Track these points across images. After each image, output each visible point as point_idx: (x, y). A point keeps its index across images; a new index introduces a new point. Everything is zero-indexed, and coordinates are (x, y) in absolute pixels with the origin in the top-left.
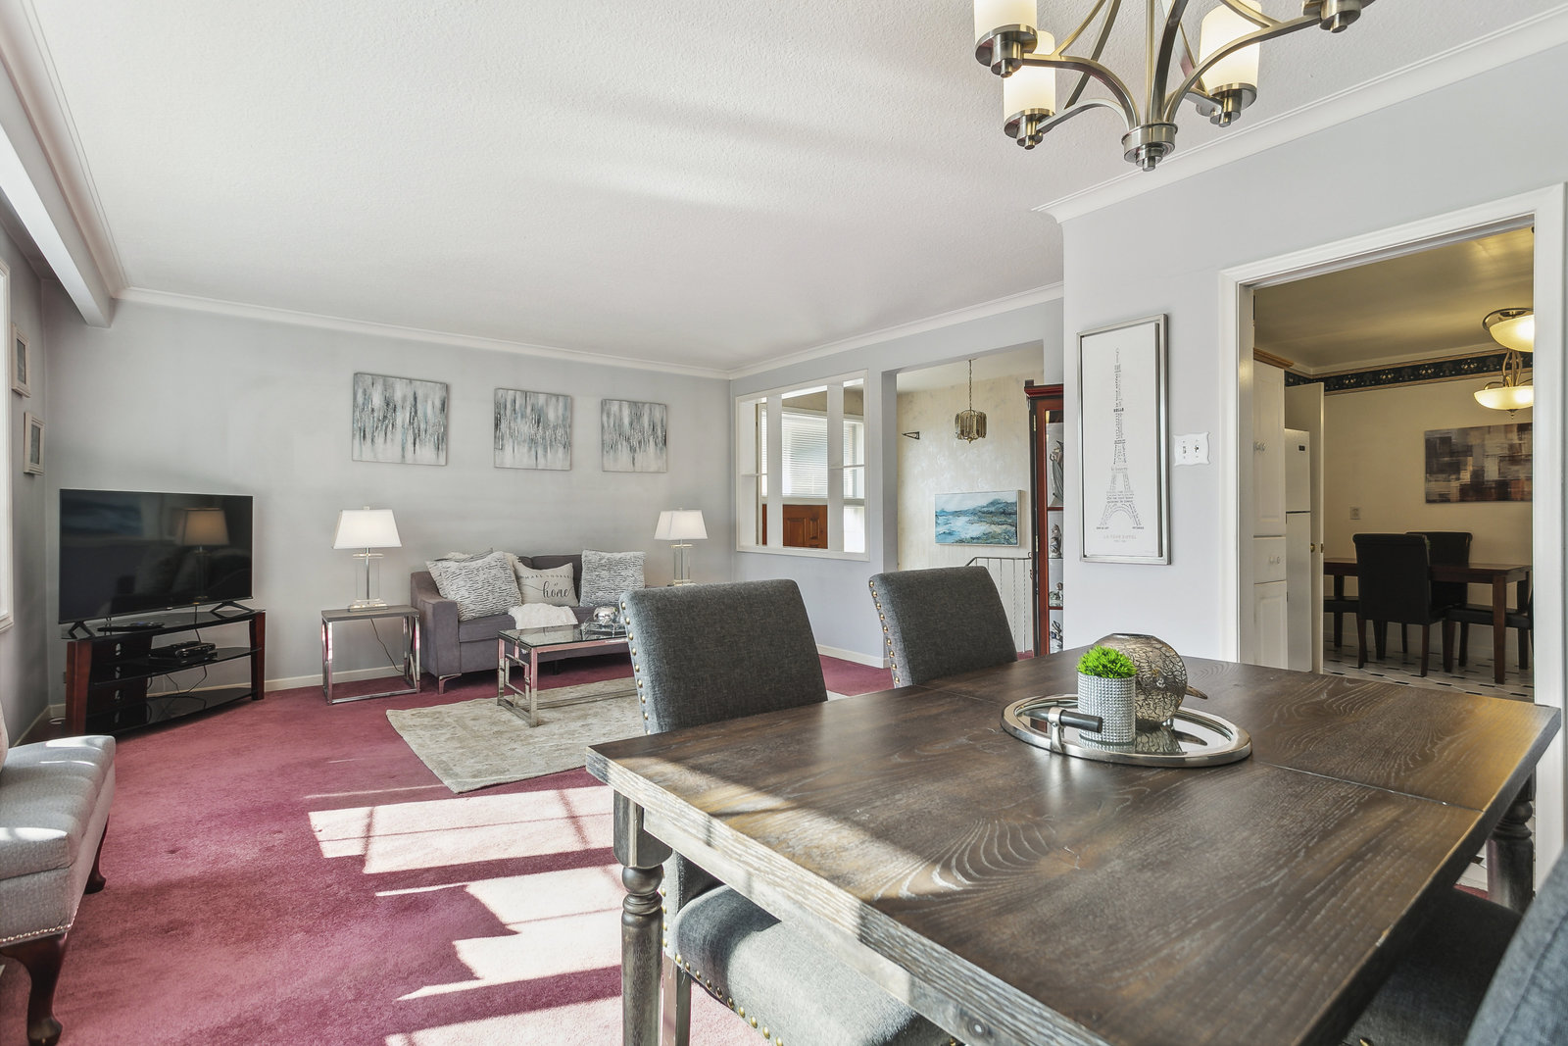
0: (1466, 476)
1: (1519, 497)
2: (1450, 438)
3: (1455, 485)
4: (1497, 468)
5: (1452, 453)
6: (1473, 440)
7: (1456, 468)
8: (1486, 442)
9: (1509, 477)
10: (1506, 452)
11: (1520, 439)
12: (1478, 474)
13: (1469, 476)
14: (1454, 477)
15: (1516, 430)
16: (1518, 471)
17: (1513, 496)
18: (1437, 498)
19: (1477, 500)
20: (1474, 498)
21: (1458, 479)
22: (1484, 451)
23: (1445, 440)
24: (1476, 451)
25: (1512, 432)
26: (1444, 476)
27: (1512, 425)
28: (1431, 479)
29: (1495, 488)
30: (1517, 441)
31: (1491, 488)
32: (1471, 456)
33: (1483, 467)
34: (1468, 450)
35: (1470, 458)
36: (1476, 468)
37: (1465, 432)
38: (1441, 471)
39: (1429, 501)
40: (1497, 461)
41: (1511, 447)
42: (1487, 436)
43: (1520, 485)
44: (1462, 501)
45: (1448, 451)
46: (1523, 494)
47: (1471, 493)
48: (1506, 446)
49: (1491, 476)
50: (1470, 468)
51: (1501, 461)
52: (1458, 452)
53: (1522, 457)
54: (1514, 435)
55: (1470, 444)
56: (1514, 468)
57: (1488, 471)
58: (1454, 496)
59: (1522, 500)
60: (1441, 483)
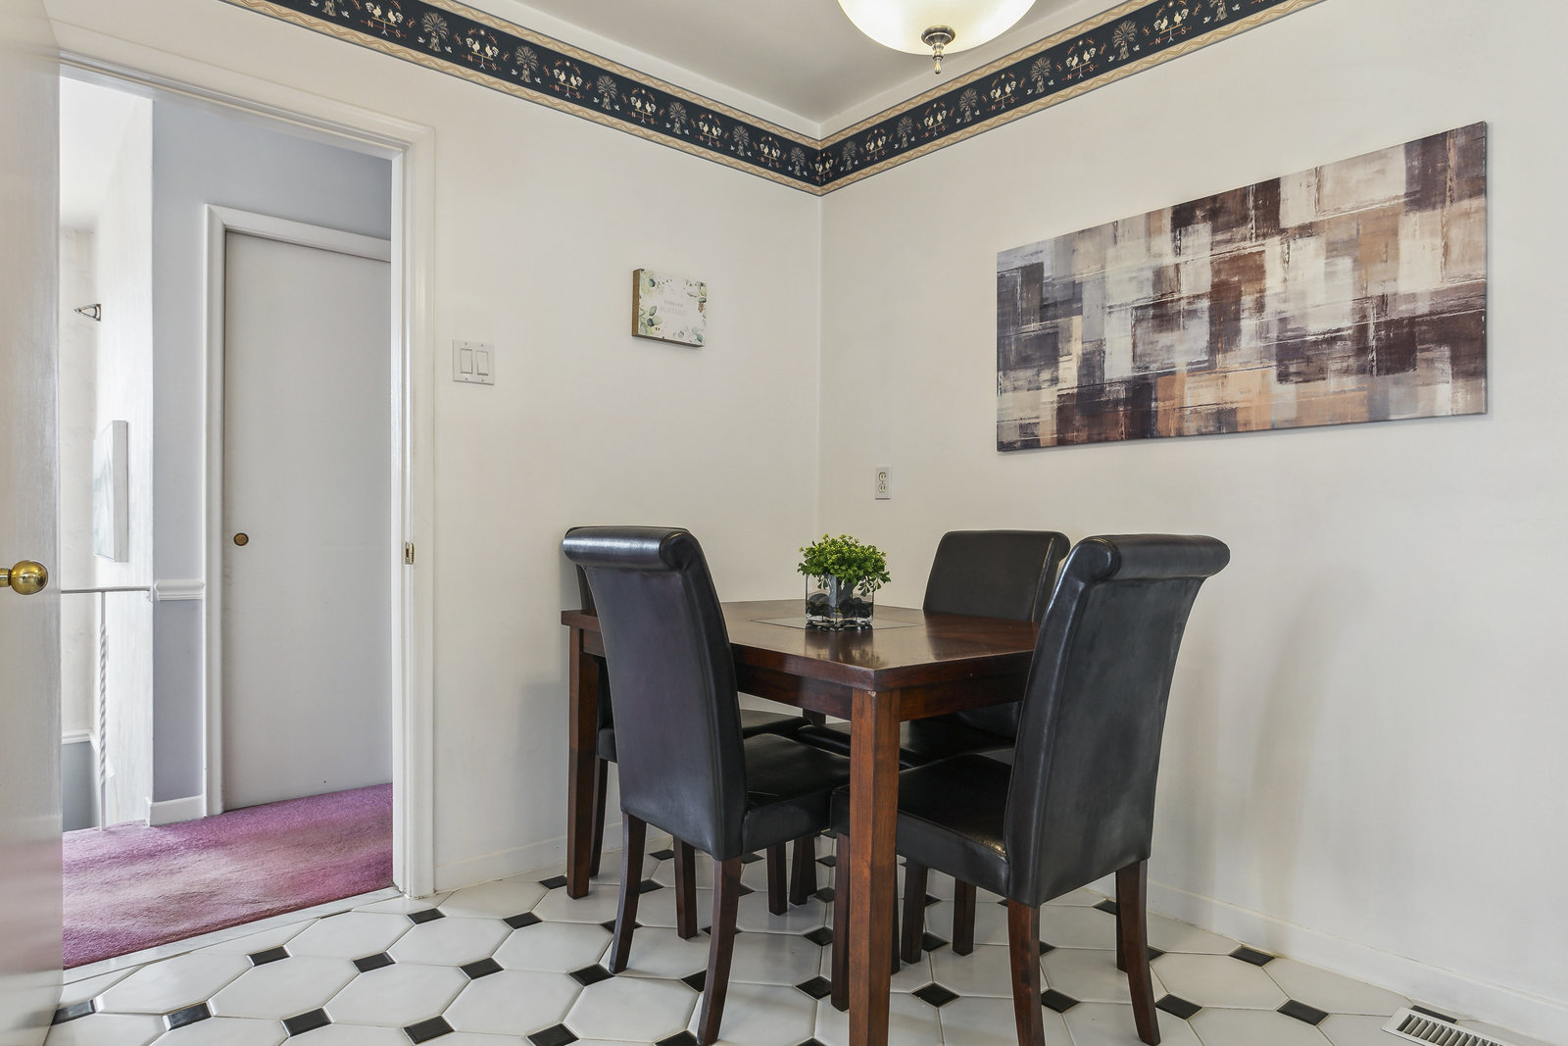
0: (1069, 372)
1: (1173, 425)
2: (1039, 267)
3: (1049, 396)
4: (1129, 341)
5: (1045, 309)
6: (1084, 266)
7: (1048, 349)
8: (1109, 269)
9: (1154, 368)
10: (1147, 294)
11: (1178, 251)
12: (1091, 364)
13: (1074, 372)
14: (1046, 375)
15: (1167, 222)
16: (1169, 348)
17: (1160, 425)
19: (1091, 440)
20: (1084, 435)
21: (1055, 381)
22: (1105, 297)
23: (1032, 273)
24: (1089, 296)
25: (1160, 231)
26: (1029, 373)
27: (1160, 212)
28: (1007, 384)
29: (1126, 401)
30: (1169, 260)
31: (1117, 402)
32: (1080, 312)
33: (1101, 342)
34: (1072, 299)
35: (1077, 320)
36: (1089, 347)
37: (1068, 244)
38: (1024, 362)
39: (1004, 447)
40: (1130, 321)
41: (1159, 275)
42: (1111, 252)
43: (1176, 387)
44: (1062, 442)
45: (1036, 302)
46: (1182, 417)
47: (1078, 421)
48: (1149, 275)
49: (1119, 367)
50: (1077, 348)
51: (1138, 321)
52: (1055, 305)
53: (1183, 304)
54: (1164, 242)
55: (1078, 279)
56: (1165, 338)
57: (1111, 354)
58: (1047, 429)
59: (1180, 434)
60: (1024, 395)
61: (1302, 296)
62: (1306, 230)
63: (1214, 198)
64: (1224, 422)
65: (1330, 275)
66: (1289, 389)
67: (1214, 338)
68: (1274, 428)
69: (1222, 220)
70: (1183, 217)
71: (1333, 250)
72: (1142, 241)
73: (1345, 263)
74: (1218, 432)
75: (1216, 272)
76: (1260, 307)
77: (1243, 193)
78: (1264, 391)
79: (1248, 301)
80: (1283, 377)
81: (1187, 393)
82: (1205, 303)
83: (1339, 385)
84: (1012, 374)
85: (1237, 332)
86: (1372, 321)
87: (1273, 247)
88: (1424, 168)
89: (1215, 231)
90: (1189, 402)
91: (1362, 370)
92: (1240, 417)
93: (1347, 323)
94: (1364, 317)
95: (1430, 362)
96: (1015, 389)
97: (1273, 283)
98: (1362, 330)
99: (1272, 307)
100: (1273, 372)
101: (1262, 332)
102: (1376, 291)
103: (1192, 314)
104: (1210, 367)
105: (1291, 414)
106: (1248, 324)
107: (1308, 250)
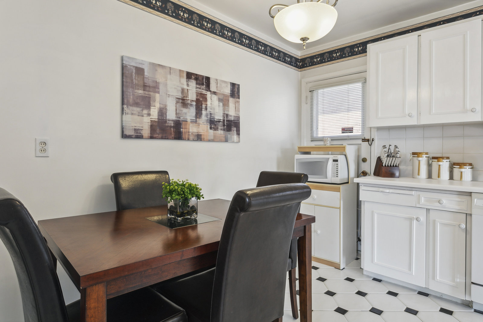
0: (154, 113)
1: (187, 137)
2: (143, 70)
3: (147, 120)
4: (175, 108)
5: (145, 87)
6: (160, 77)
7: (146, 103)
8: (167, 82)
9: (182, 118)
10: (179, 95)
11: (188, 85)
12: (162, 112)
13: (156, 113)
14: (145, 112)
15: (185, 75)
16: (186, 113)
17: (183, 136)
18: (132, 133)
19: (162, 138)
20: (160, 136)
21: (149, 115)
22: (166, 91)
23: (140, 71)
24: (161, 87)
25: (183, 77)
26: (139, 109)
27: (183, 71)
28: (129, 111)
29: (173, 127)
30: (185, 87)
31: (171, 127)
32: (159, 93)
33: (166, 106)
34: (155, 87)
35: (157, 95)
36: (162, 106)
37: (155, 66)
38: (135, 104)
39: (123, 136)
40: (175, 102)
41: (183, 90)
42: (169, 76)
43: (188, 125)
44: (152, 138)
45: (141, 83)
46: (189, 135)
47: (158, 130)
48: (180, 89)
49: (171, 116)
50: (158, 105)
51: (177, 102)
52: (149, 87)
53: (189, 102)
54: (184, 80)
55: (158, 81)
56: (185, 110)
57: (169, 110)
58: (146, 132)
59: (188, 140)
60: (136, 117)
61: (214, 109)
62: (215, 93)
63: (196, 75)
64: (199, 138)
65: (219, 106)
66: (212, 132)
67: (197, 114)
68: (209, 141)
69: (198, 82)
70: (189, 76)
71: (220, 100)
72: (178, 77)
73: (221, 104)
74: (197, 140)
75: (197, 96)
76: (206, 109)
77: (203, 77)
78: (207, 131)
79: (204, 106)
80: (211, 128)
81: (190, 128)
82: (194, 103)
83: (220, 132)
84: (131, 108)
85: (201, 114)
86: (225, 119)
87: (209, 94)
88: (232, 90)
89: (197, 84)
90: (191, 131)
91: (224, 130)
92: (202, 137)
93: (222, 118)
94: (224, 118)
95: (233, 130)
96: (132, 114)
97: (209, 103)
98: (224, 120)
99: (209, 109)
100: (209, 126)
101: (207, 115)
102: (226, 113)
103: (191, 105)
104: (196, 122)
105: (212, 138)
106: (204, 112)
107: (215, 98)
